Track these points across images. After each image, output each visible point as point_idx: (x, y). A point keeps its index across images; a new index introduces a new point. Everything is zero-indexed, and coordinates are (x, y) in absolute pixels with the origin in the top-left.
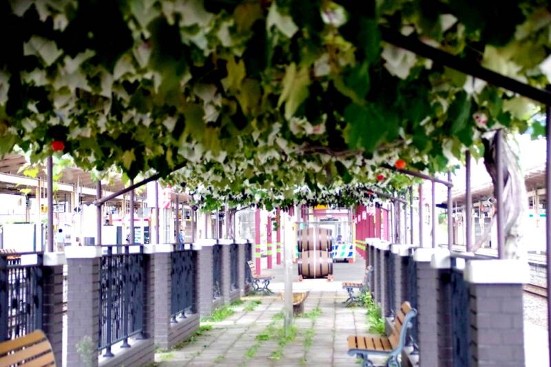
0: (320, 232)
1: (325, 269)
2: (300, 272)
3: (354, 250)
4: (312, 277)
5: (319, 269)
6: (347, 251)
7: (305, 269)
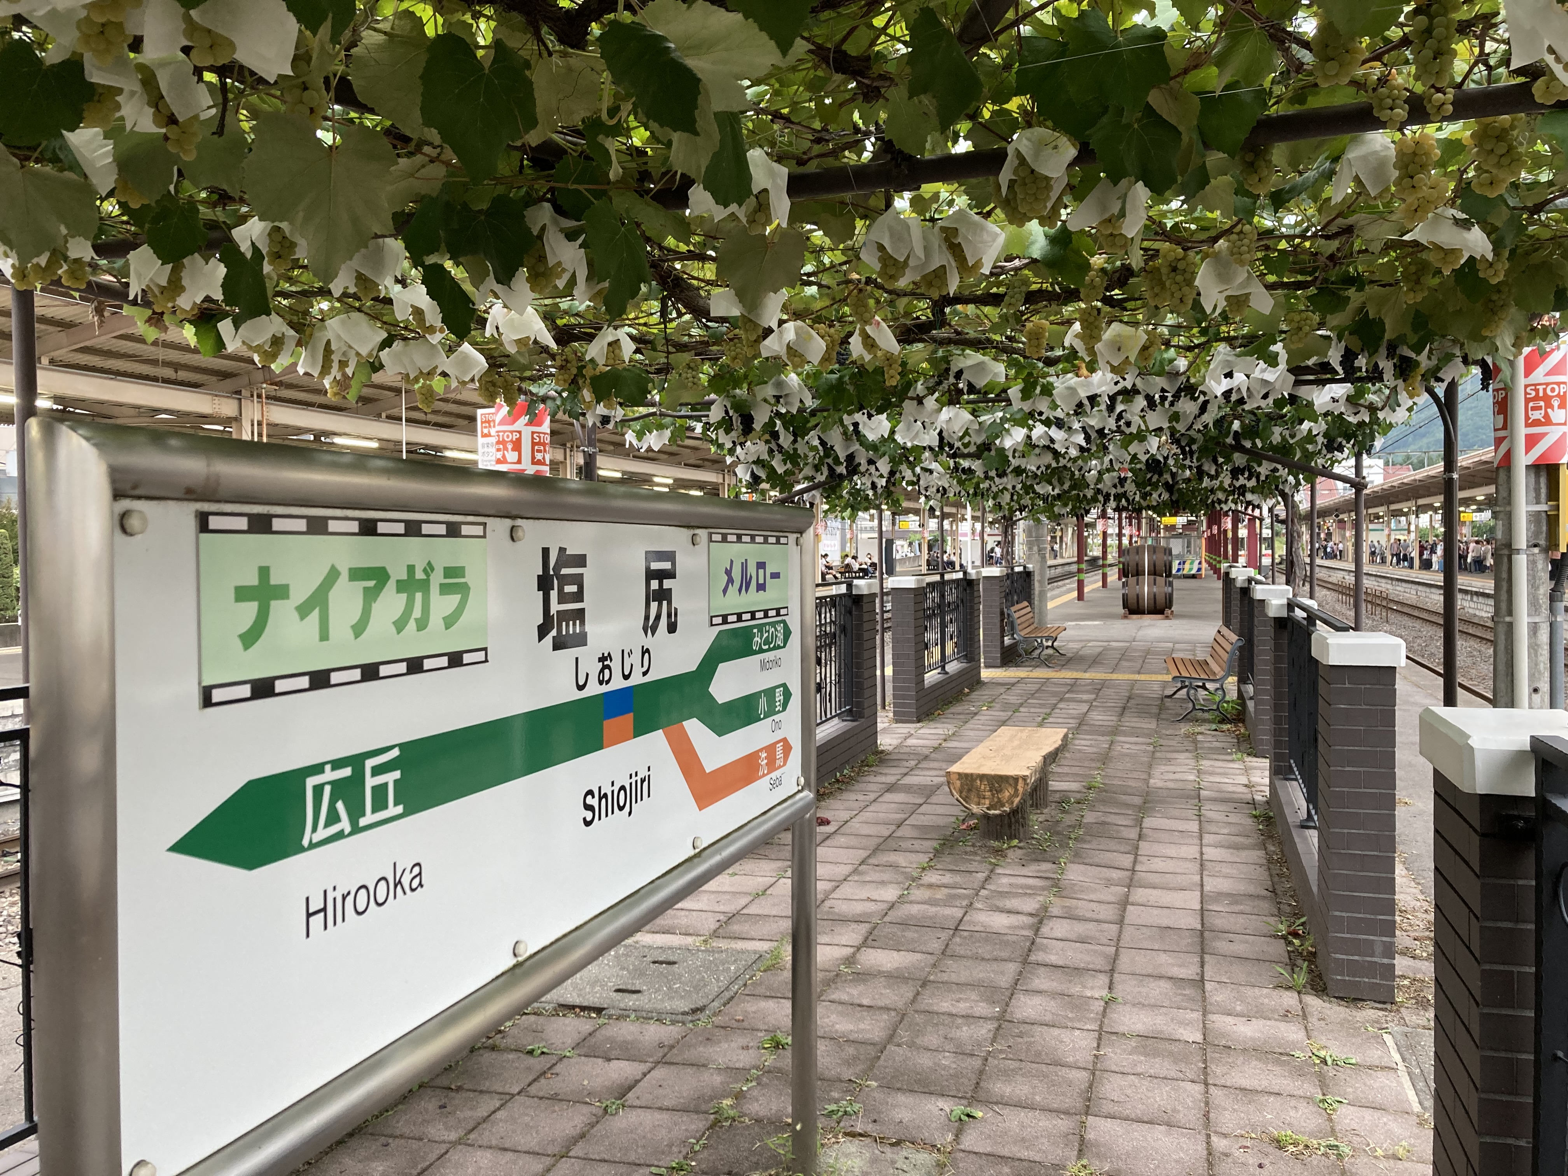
0: (1154, 552)
1: (1161, 600)
2: (1125, 605)
3: (1204, 565)
4: (1143, 613)
5: (1152, 602)
6: (1196, 567)
7: (1132, 600)
